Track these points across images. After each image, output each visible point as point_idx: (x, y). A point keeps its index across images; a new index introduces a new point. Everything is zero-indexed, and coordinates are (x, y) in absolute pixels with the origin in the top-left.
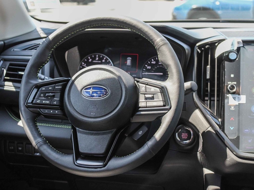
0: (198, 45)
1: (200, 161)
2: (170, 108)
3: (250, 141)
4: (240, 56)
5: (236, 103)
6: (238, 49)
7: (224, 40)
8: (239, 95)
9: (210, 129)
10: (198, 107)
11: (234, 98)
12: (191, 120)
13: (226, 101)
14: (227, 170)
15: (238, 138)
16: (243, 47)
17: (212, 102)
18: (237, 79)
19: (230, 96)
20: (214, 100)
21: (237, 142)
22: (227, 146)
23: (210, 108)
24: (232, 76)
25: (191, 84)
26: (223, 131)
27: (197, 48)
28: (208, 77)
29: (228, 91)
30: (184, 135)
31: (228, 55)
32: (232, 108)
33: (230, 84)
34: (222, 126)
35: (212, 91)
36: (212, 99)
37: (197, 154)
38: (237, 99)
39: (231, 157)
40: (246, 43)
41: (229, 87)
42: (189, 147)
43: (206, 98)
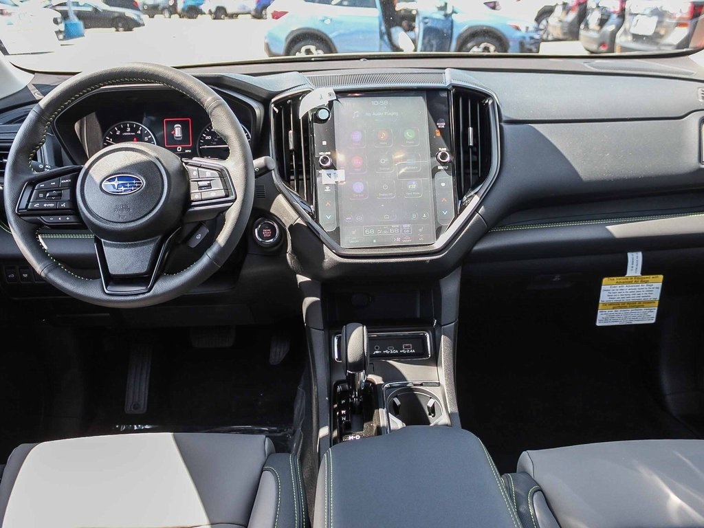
0: (273, 100)
1: (291, 266)
2: (236, 198)
3: (354, 232)
4: (333, 114)
5: (332, 181)
6: (331, 104)
7: (310, 91)
8: (335, 169)
9: (300, 221)
10: (280, 192)
11: (329, 175)
12: (272, 211)
13: (318, 179)
14: (327, 275)
15: (338, 229)
16: (337, 100)
17: (300, 182)
18: (332, 146)
19: (323, 172)
20: (303, 180)
21: (336, 234)
22: (323, 243)
23: (298, 191)
24: (324, 143)
25: (266, 160)
26: (317, 221)
27: (273, 105)
28: (291, 147)
29: (321, 166)
30: (267, 232)
31: (317, 113)
32: (328, 189)
33: (322, 154)
34: (315, 216)
35: (299, 166)
36: (300, 177)
37: (286, 256)
38: (332, 175)
39: (330, 257)
40: (341, 94)
41: (320, 159)
42: (276, 248)
43: (292, 177)
